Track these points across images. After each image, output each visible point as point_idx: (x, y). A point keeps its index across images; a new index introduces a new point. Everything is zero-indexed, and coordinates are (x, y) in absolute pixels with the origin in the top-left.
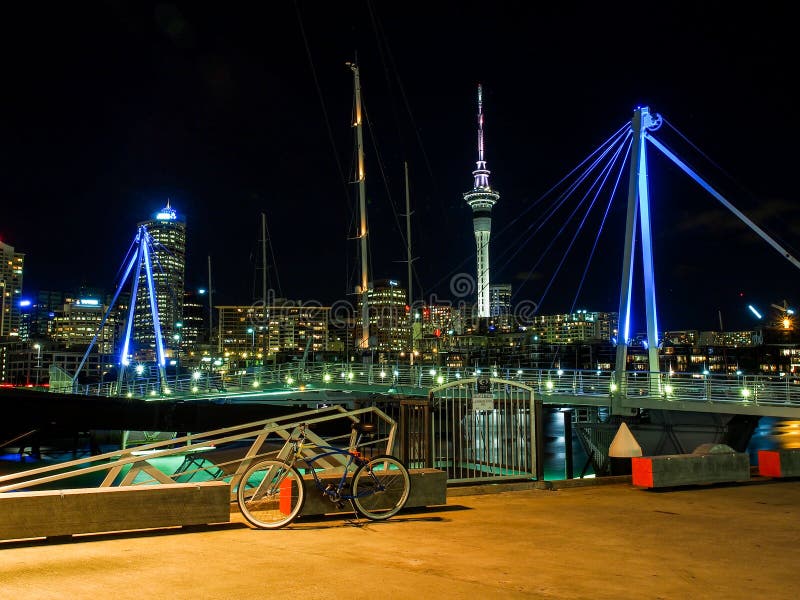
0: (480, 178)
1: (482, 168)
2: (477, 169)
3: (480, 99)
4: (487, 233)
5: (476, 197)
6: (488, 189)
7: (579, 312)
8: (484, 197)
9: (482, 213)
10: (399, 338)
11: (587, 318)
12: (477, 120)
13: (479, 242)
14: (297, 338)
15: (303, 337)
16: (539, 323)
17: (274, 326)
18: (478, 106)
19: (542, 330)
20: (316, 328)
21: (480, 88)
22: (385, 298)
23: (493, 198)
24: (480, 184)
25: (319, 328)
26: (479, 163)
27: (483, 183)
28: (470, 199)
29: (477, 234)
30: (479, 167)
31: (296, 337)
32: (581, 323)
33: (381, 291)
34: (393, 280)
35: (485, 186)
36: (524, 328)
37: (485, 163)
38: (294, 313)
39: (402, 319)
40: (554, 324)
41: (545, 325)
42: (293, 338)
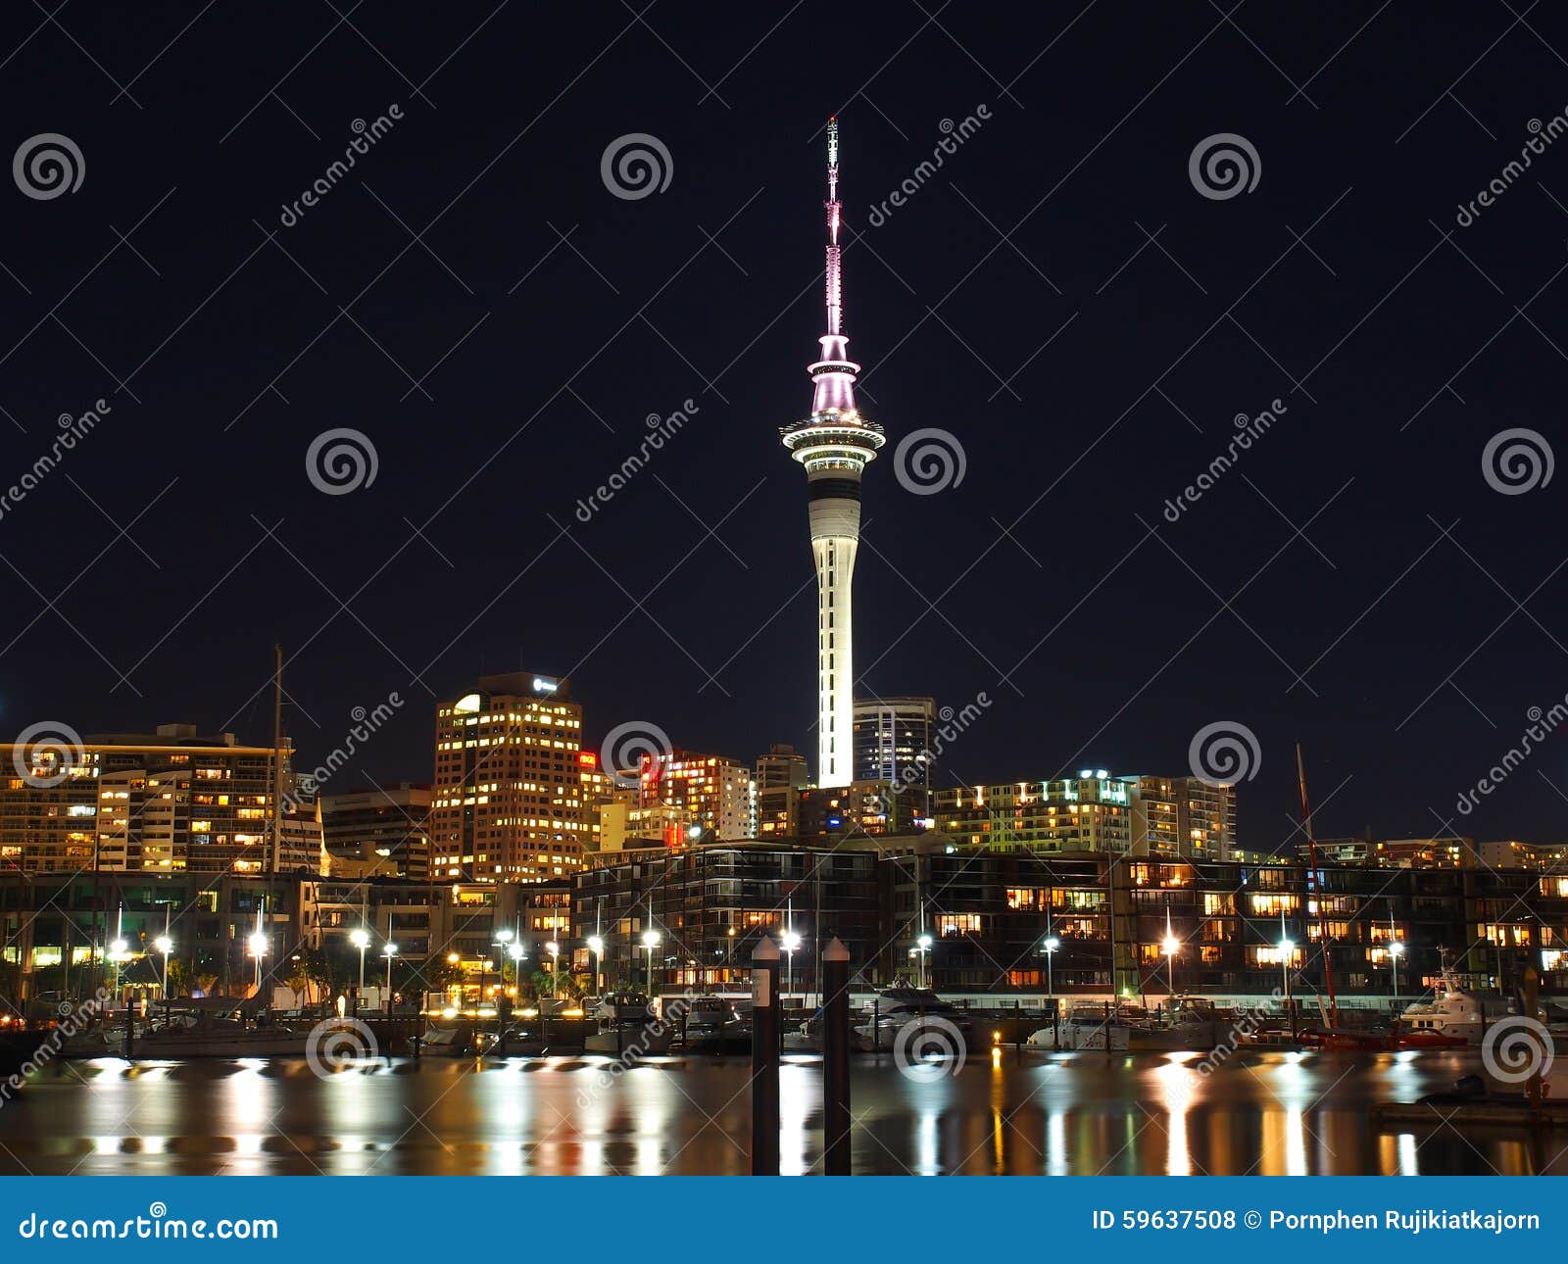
0: (829, 384)
1: (835, 355)
2: (818, 357)
3: (833, 157)
4: (847, 546)
5: (815, 440)
6: (852, 415)
7: (1086, 774)
8: (838, 439)
9: (833, 487)
10: (557, 849)
11: (1105, 794)
12: (825, 216)
13: (823, 571)
14: (185, 842)
15: (205, 840)
16: (968, 806)
17: (114, 804)
18: (827, 176)
19: (976, 829)
20: (245, 813)
21: (833, 130)
22: (516, 731)
23: (866, 443)
24: (829, 403)
25: (257, 813)
26: (827, 342)
27: (837, 396)
28: (799, 444)
29: (820, 545)
30: (827, 351)
31: (178, 838)
32: (1086, 808)
33: (501, 708)
34: (547, 674)
35: (843, 407)
36: (929, 823)
37: (843, 340)
38: (177, 767)
39: (568, 795)
40: (1010, 810)
41: (984, 813)
42: (169, 842)
